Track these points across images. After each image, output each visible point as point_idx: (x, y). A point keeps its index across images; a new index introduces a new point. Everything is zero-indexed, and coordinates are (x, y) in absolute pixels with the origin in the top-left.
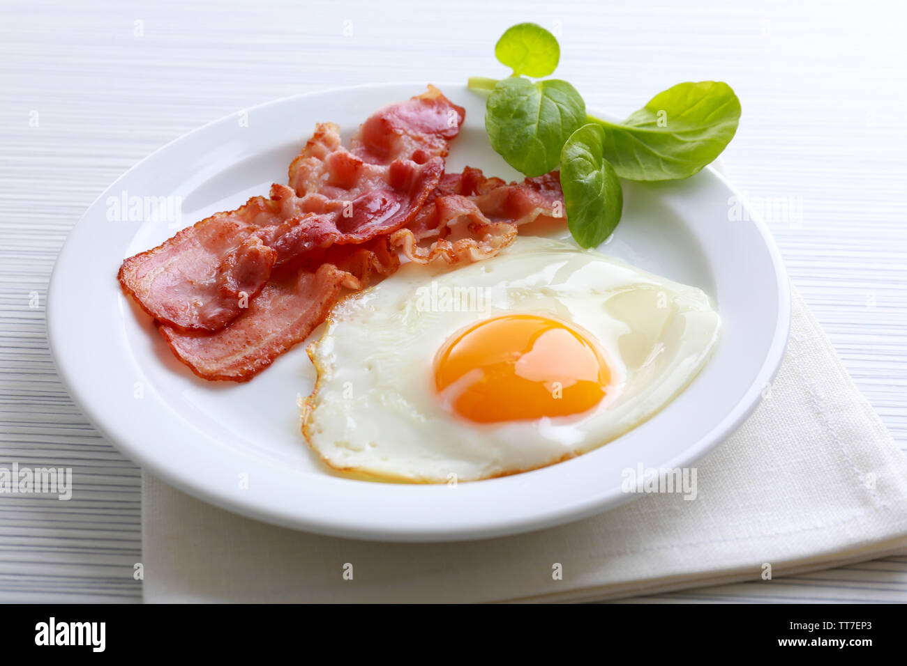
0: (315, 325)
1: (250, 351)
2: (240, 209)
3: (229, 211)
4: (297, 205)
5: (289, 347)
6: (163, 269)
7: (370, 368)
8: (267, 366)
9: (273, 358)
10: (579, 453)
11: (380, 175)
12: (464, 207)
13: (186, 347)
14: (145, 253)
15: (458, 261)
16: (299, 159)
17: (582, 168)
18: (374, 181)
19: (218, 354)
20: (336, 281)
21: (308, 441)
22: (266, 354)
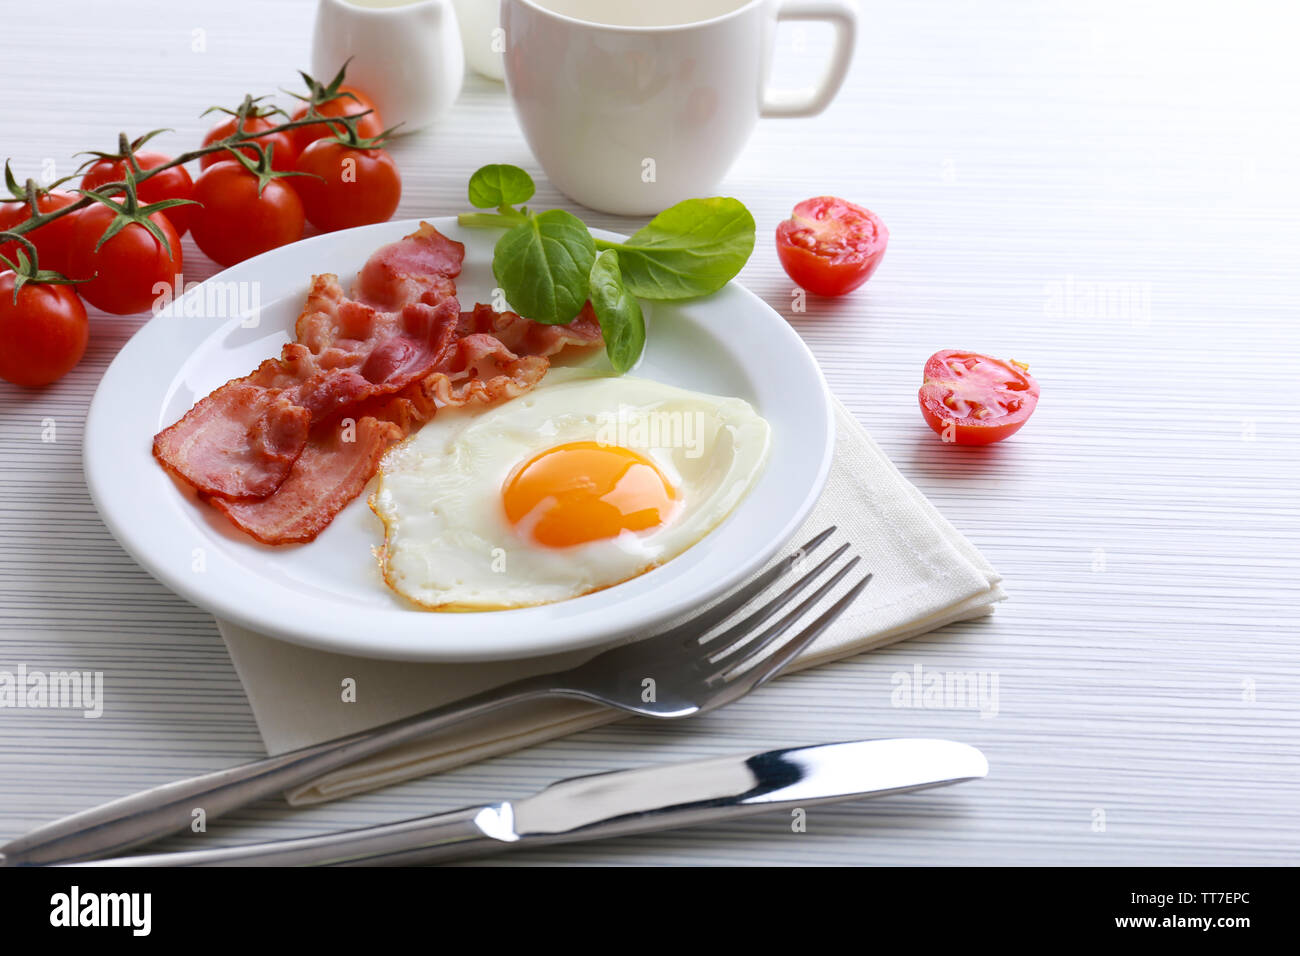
0: (368, 477)
1: (307, 510)
2: (251, 375)
3: (242, 377)
4: (314, 362)
5: (346, 503)
6: (193, 443)
7: (436, 512)
8: (329, 523)
9: (332, 515)
10: (662, 563)
11: (394, 322)
12: (489, 345)
13: (243, 514)
14: (172, 427)
15: (497, 399)
16: (303, 316)
17: (611, 295)
18: (387, 328)
19: (276, 518)
20: (381, 433)
21: (392, 588)
22: (324, 512)
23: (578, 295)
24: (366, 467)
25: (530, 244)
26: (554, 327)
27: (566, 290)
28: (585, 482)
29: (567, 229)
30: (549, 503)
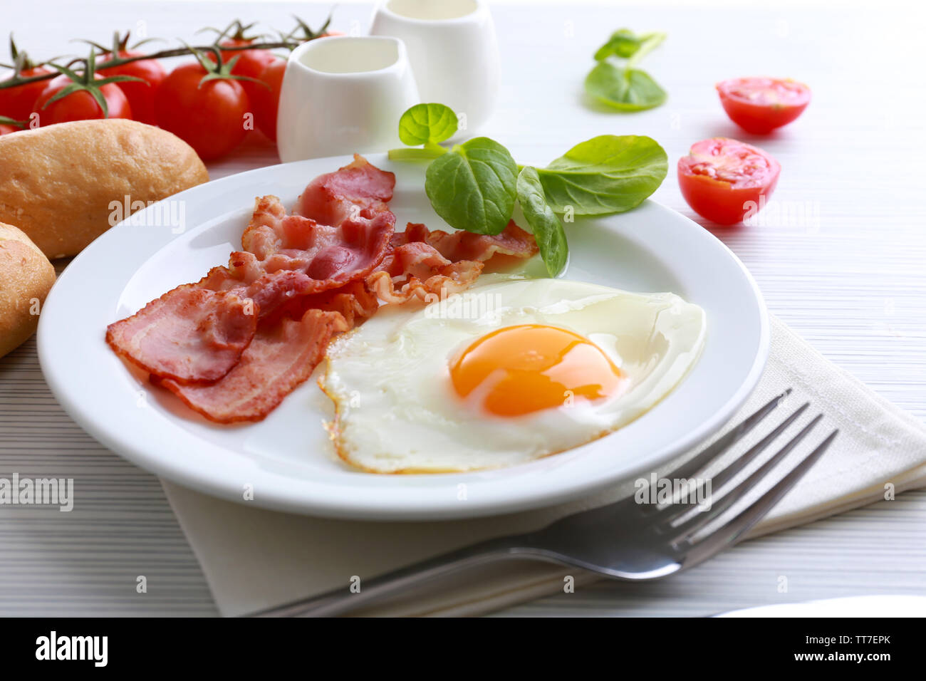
0: (317, 362)
1: (256, 392)
2: (201, 281)
3: (192, 283)
4: (260, 267)
5: (295, 386)
6: (145, 335)
7: (385, 391)
8: (279, 403)
9: (281, 396)
10: (615, 429)
11: (334, 234)
12: (425, 251)
13: (195, 397)
14: (125, 320)
16: (249, 230)
17: (537, 202)
18: (328, 240)
19: (226, 400)
20: (327, 321)
21: (345, 459)
22: (274, 393)
23: (504, 211)
24: (313, 353)
25: (458, 166)
26: (485, 237)
27: (494, 204)
28: (533, 356)
29: (492, 152)
30: (498, 376)
